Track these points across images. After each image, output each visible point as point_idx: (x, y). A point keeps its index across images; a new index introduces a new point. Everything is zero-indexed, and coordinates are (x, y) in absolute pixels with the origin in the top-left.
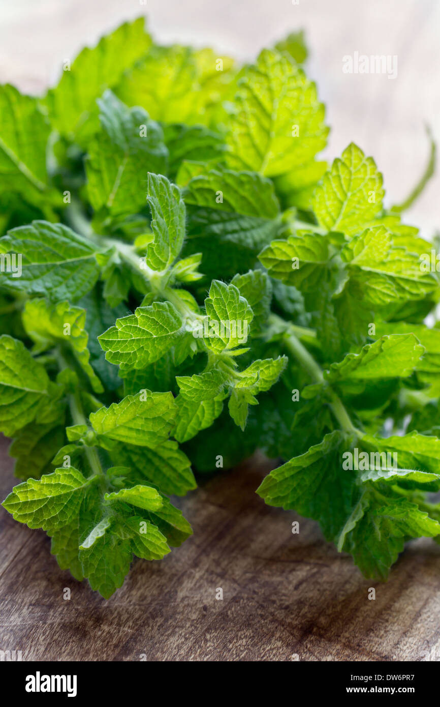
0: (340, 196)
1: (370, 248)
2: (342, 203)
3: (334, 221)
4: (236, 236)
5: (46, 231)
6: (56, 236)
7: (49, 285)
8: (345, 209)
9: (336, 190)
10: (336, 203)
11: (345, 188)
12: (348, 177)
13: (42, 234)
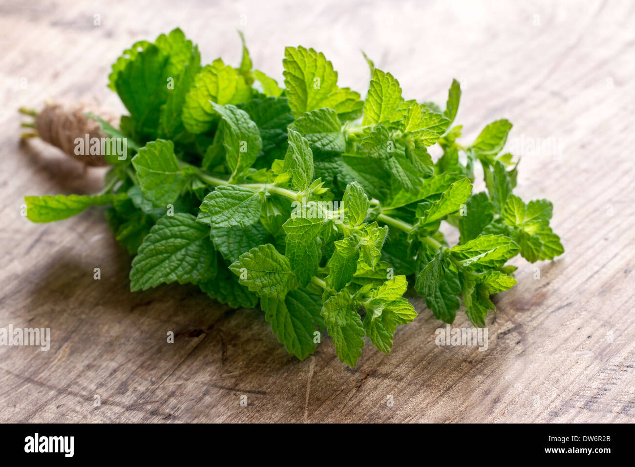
0: (379, 101)
1: (413, 118)
2: (381, 105)
3: (379, 116)
4: (329, 146)
5: (224, 191)
6: (231, 192)
7: (238, 220)
8: (383, 106)
9: (376, 98)
10: (378, 106)
11: (380, 96)
12: (380, 89)
13: (222, 193)
